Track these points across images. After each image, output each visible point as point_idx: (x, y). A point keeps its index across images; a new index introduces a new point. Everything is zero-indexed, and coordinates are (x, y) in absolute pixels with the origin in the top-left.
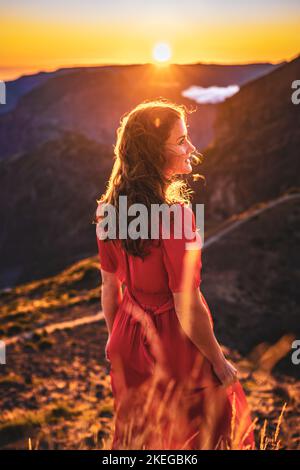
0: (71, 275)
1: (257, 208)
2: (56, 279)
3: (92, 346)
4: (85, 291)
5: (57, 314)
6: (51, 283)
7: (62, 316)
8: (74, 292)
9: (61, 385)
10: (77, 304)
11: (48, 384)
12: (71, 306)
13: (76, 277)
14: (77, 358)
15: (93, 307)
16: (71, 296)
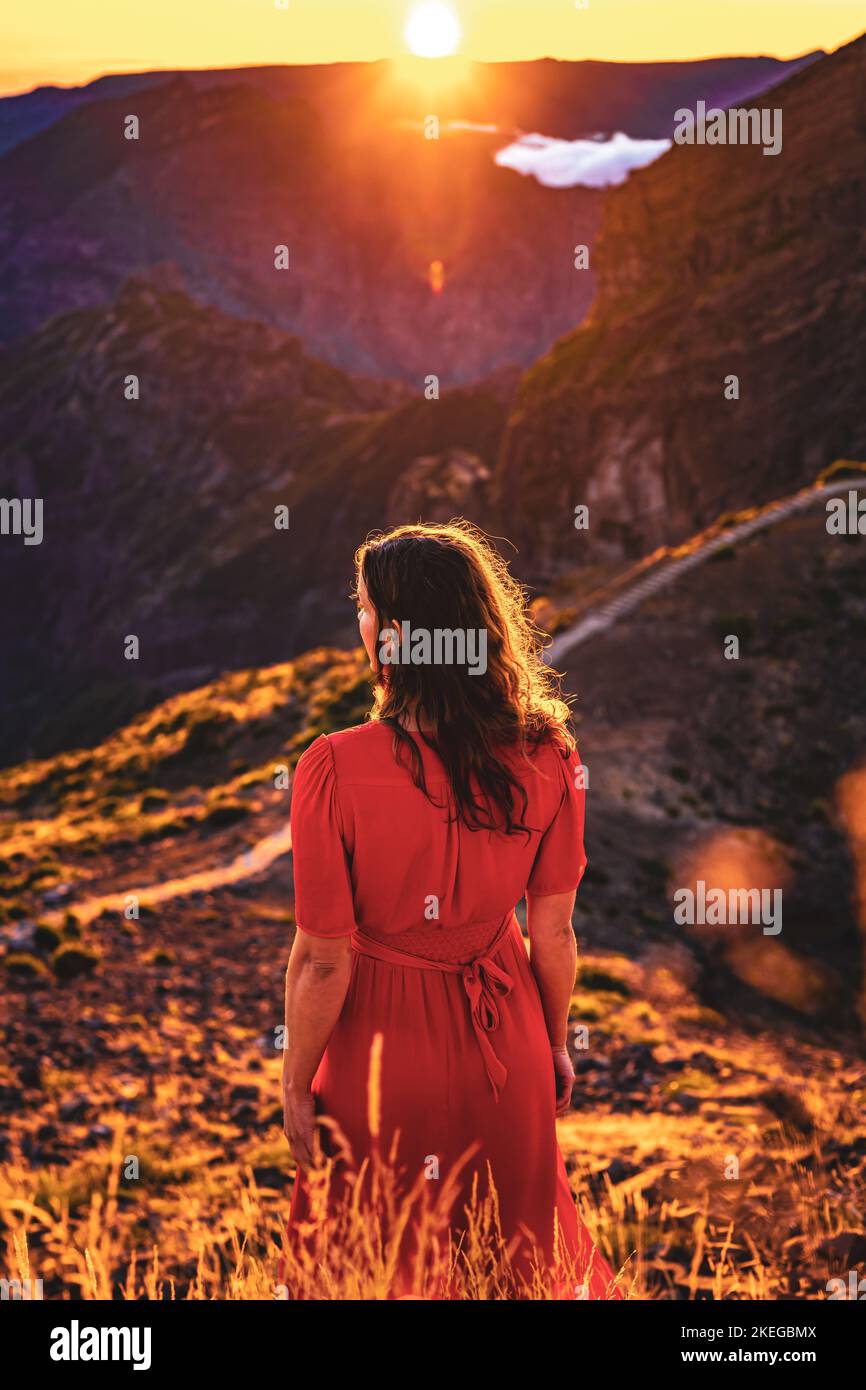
0: (150, 738)
1: (730, 524)
2: (100, 752)
3: (218, 962)
4: (193, 791)
5: (108, 865)
6: (87, 766)
7: (124, 870)
8: (157, 793)
9: (130, 1090)
10: (168, 831)
11: (89, 1088)
12: (151, 837)
13: (163, 743)
14: (173, 1006)
15: (219, 840)
16: (151, 806)
